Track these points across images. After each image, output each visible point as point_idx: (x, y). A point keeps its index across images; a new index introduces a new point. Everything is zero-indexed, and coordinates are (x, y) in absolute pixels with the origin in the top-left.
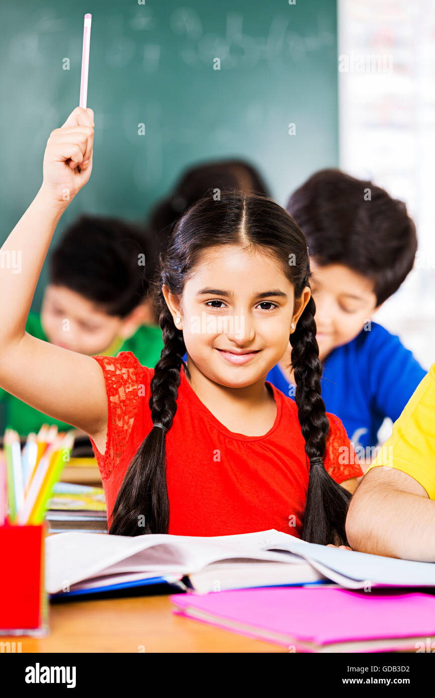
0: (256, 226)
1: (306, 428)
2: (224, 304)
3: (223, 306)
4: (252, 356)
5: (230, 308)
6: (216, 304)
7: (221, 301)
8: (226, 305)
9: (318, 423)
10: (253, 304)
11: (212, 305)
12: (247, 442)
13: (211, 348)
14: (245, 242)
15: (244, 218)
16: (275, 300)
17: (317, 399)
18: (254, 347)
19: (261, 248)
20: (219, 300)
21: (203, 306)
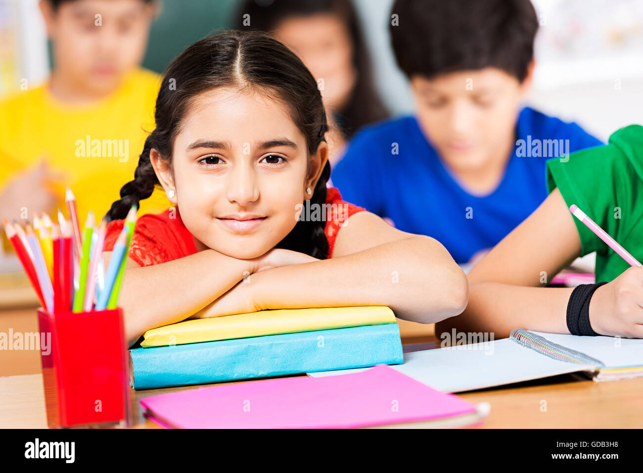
0: (253, 63)
2: (221, 159)
3: (220, 162)
4: (258, 222)
5: (229, 163)
6: (212, 160)
7: (217, 155)
8: (224, 161)
10: (255, 157)
11: (207, 162)
13: (211, 217)
14: (240, 82)
15: (239, 57)
16: (282, 152)
18: (259, 211)
19: (261, 88)
20: (214, 155)
21: (196, 165)
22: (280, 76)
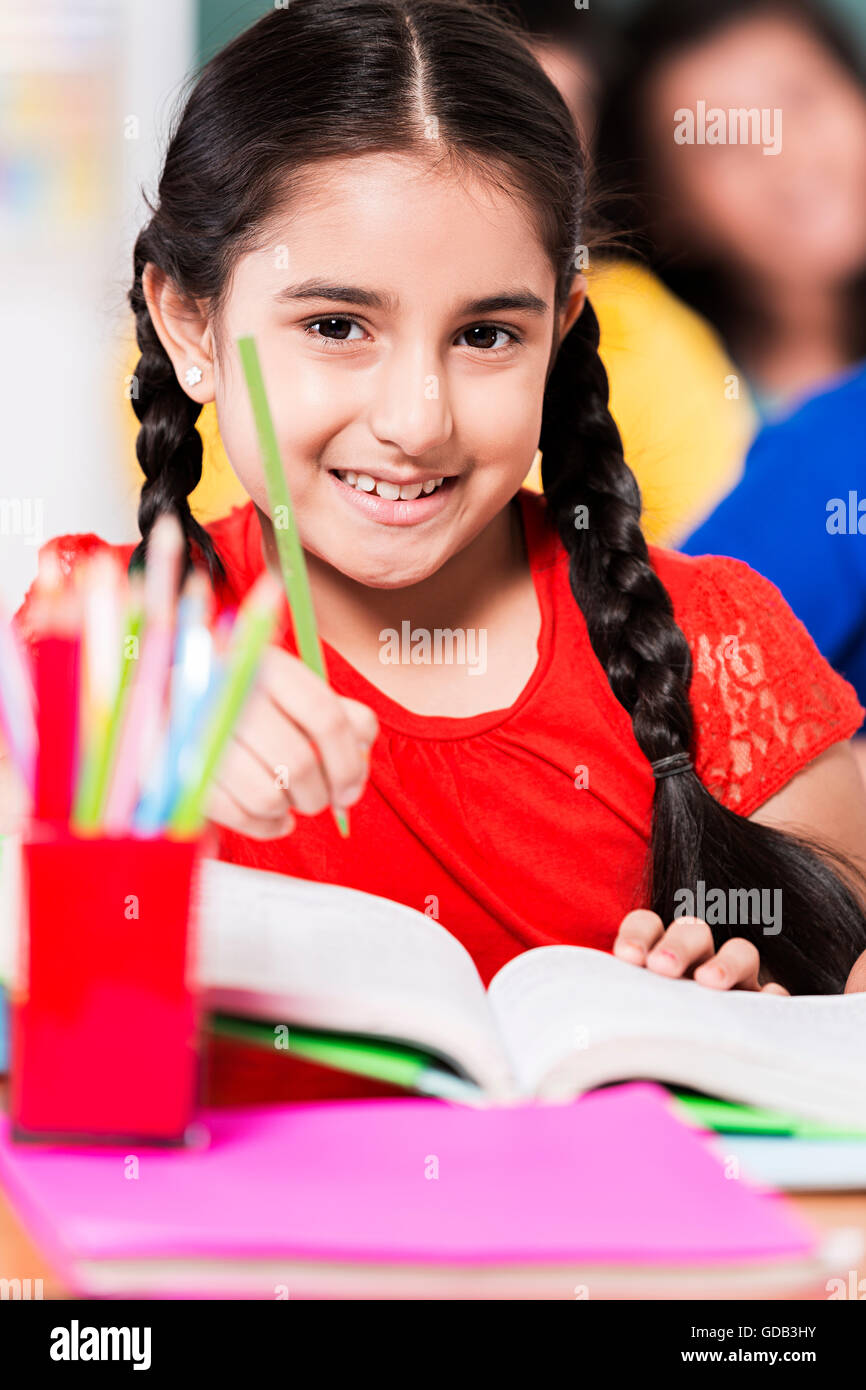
1: (622, 670)
2: (359, 327)
3: (355, 333)
5: (379, 340)
6: (334, 327)
7: (348, 318)
8: (367, 333)
9: (652, 649)
11: (321, 331)
12: (463, 739)
13: (313, 467)
16: (510, 322)
17: (642, 579)
19: (478, 159)
21: (298, 335)
22: (520, 126)
